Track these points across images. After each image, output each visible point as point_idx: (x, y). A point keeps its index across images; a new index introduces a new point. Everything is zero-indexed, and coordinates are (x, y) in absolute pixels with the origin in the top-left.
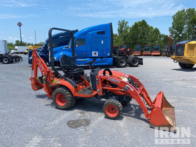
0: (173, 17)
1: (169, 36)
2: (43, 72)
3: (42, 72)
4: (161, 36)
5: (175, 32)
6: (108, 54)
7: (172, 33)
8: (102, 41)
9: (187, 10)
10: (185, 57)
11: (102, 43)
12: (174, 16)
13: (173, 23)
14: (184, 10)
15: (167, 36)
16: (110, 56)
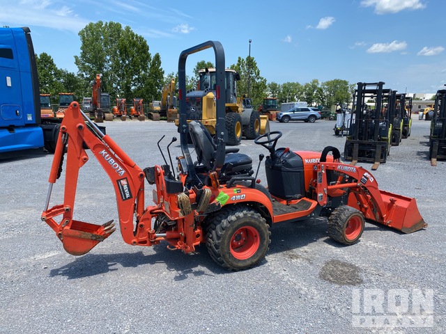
0: (81, 34)
1: (76, 75)
2: (124, 182)
3: (118, 181)
4: (59, 74)
5: (89, 67)
6: (30, 118)
7: (84, 68)
8: (9, 79)
9: (106, 25)
10: (206, 122)
11: (9, 84)
12: (83, 31)
13: (82, 48)
14: (101, 23)
15: (71, 76)
16: (35, 122)
